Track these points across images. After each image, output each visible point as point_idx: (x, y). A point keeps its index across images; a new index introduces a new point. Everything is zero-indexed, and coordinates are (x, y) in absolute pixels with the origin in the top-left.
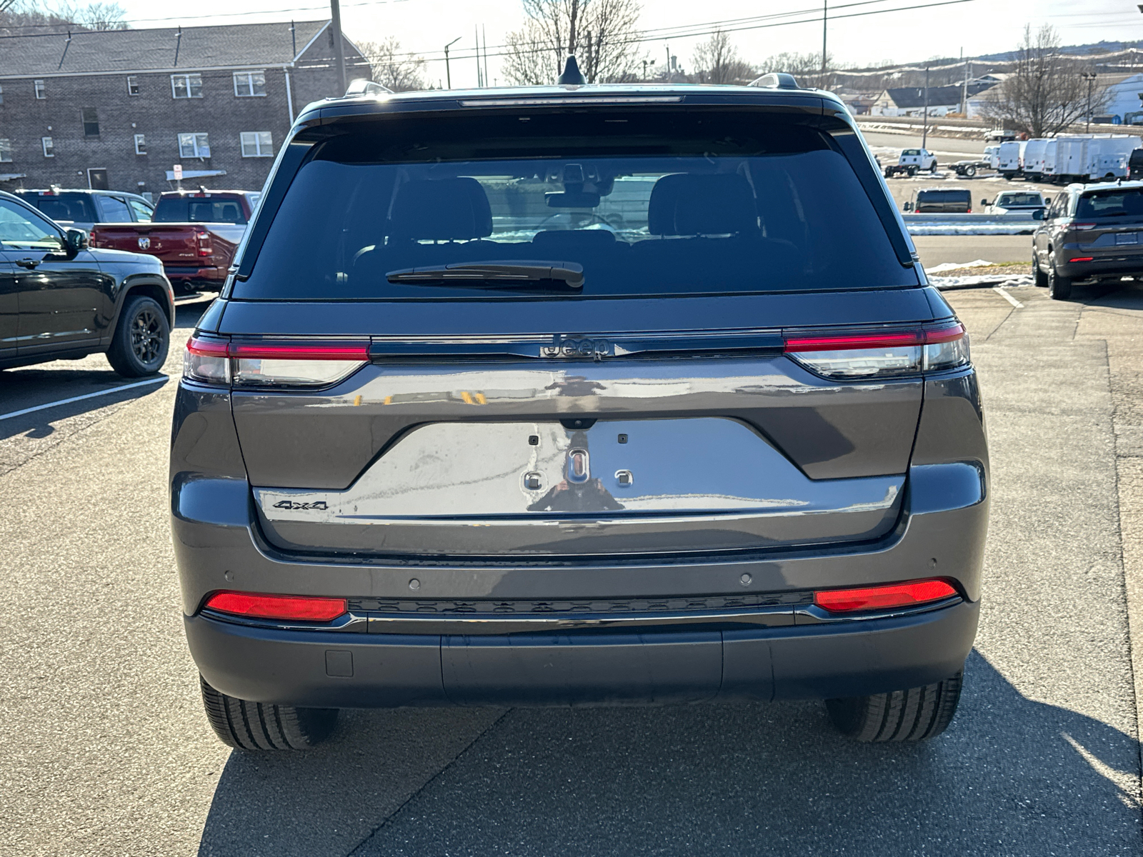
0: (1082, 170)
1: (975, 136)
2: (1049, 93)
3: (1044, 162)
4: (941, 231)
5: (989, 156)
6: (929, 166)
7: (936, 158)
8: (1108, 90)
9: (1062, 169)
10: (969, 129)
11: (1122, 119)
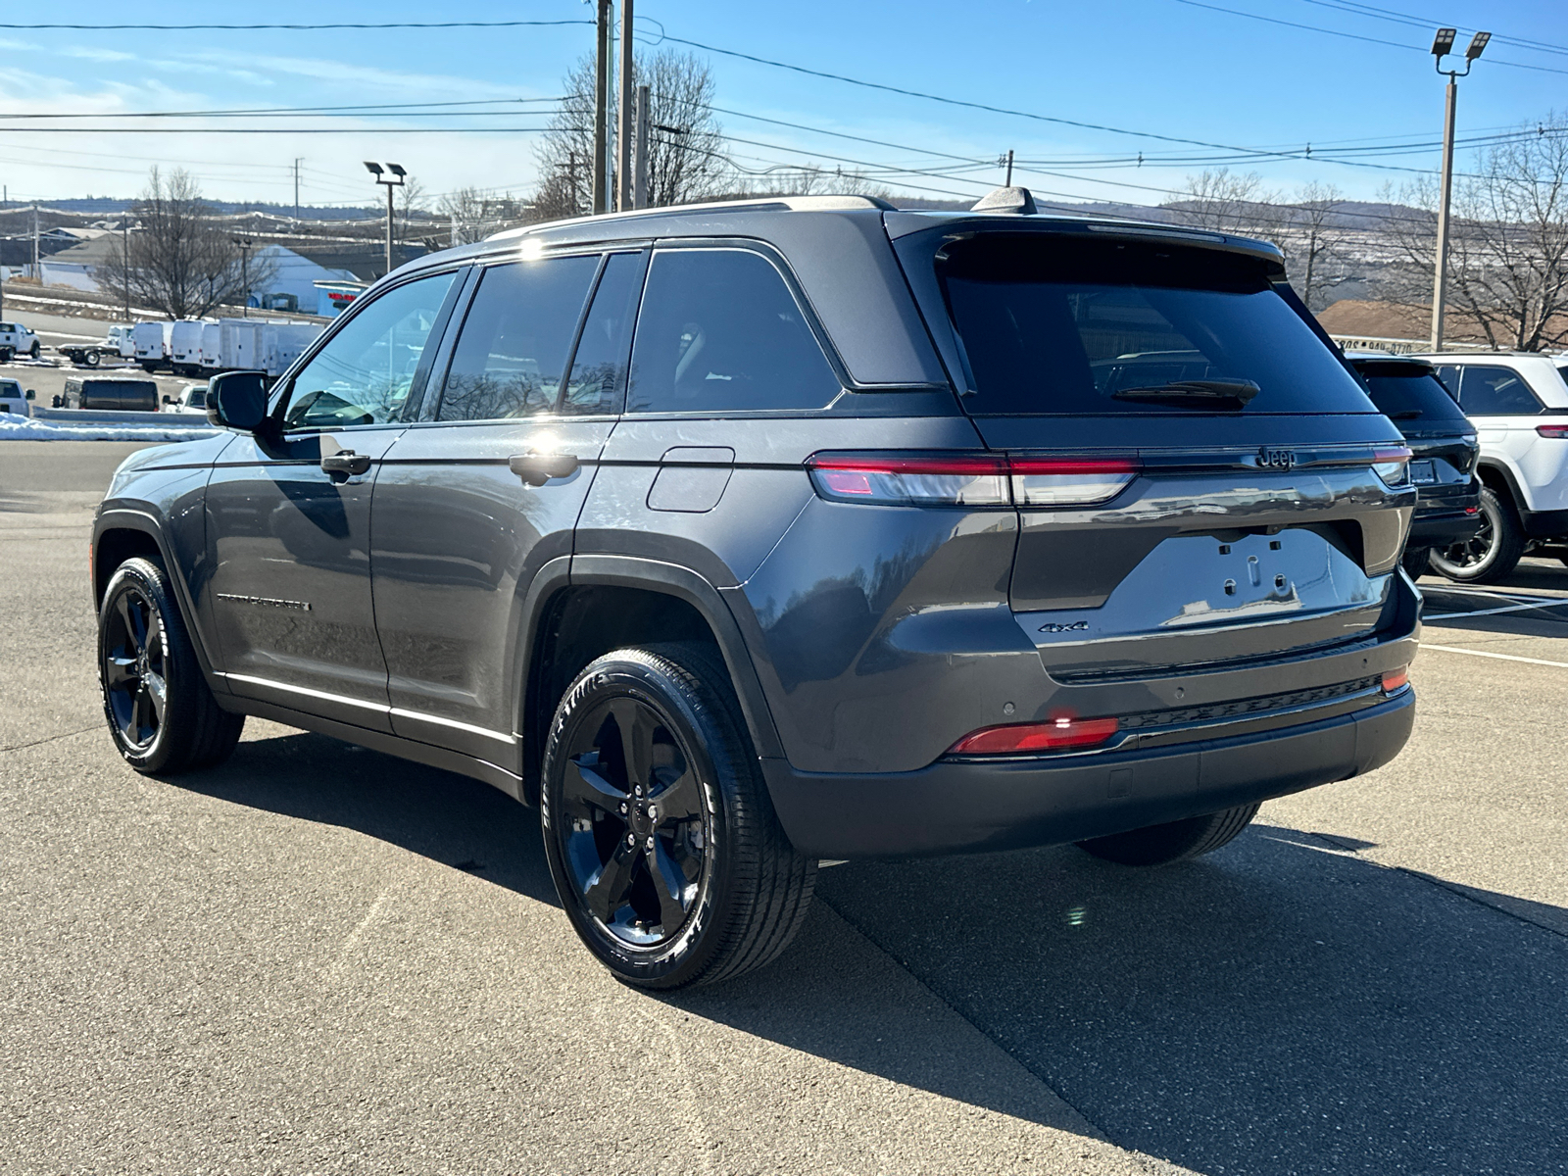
0: (256, 363)
1: (63, 311)
2: (190, 261)
3: (201, 351)
4: (144, 434)
5: (116, 339)
6: (28, 348)
7: (38, 338)
8: (267, 263)
9: (230, 362)
10: (53, 301)
11: (260, 302)
